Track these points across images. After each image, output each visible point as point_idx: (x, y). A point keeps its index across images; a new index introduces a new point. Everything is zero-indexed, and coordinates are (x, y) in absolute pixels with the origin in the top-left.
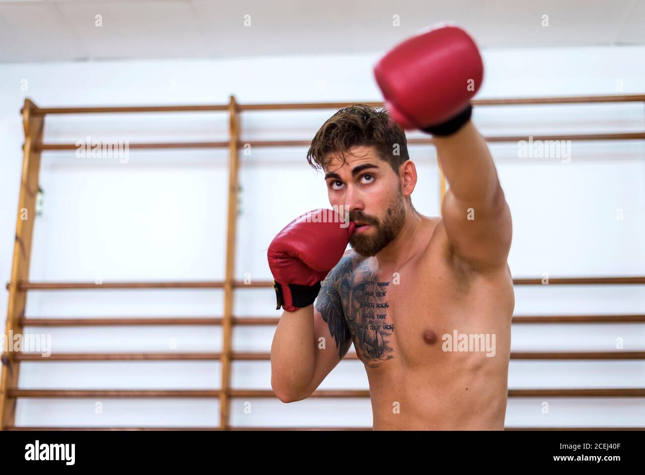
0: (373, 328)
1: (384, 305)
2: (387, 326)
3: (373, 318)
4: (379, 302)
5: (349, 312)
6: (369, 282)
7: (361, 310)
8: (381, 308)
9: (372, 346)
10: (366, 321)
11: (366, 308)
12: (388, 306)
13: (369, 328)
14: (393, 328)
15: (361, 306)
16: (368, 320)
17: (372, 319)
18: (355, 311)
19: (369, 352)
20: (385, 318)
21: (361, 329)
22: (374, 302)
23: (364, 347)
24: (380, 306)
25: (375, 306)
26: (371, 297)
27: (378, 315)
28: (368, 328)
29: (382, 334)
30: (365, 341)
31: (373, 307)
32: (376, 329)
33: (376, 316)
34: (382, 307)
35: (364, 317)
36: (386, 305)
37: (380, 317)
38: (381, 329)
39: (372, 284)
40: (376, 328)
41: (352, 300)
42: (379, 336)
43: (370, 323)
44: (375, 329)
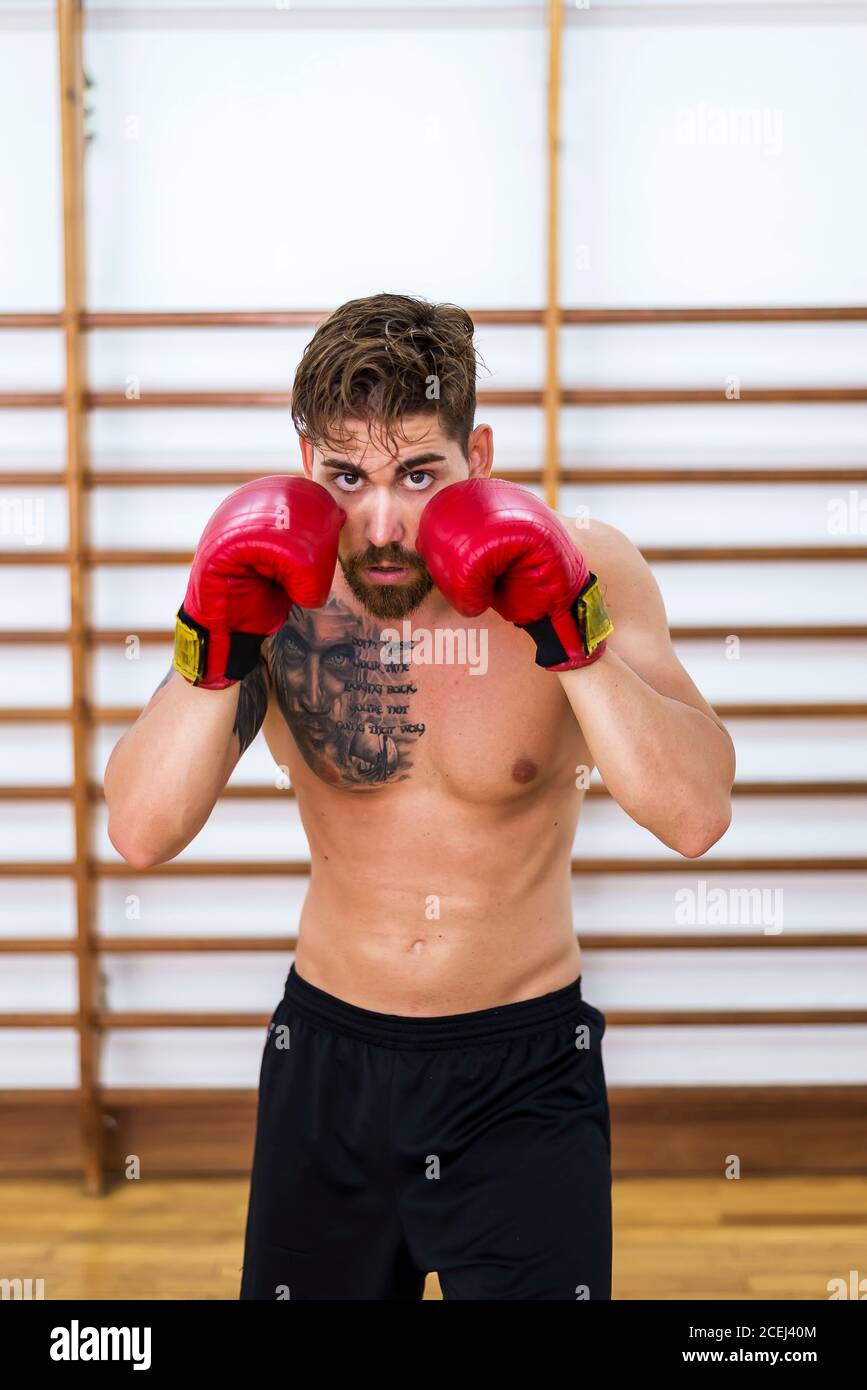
0: (377, 730)
1: (405, 689)
2: (410, 726)
3: (379, 713)
4: (394, 683)
5: (310, 699)
6: (364, 642)
7: (346, 698)
8: (397, 695)
9: (372, 763)
10: (359, 717)
11: (360, 693)
12: (415, 691)
13: (367, 730)
14: (423, 730)
15: (346, 689)
16: (365, 715)
17: (375, 714)
18: (332, 697)
19: (360, 772)
20: (405, 712)
21: (345, 732)
22: (381, 682)
23: (349, 764)
24: (396, 690)
25: (385, 690)
26: (374, 672)
27: (390, 708)
28: (363, 730)
29: (397, 741)
30: (353, 752)
31: (380, 692)
32: (385, 732)
33: (384, 710)
34: (400, 690)
35: (354, 709)
36: (409, 688)
37: (396, 710)
38: (397, 732)
39: (373, 647)
40: (384, 730)
41: (321, 677)
42: (391, 745)
43: (370, 719)
44: (382, 732)
